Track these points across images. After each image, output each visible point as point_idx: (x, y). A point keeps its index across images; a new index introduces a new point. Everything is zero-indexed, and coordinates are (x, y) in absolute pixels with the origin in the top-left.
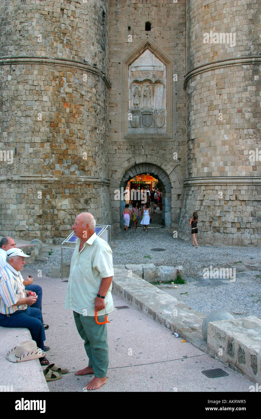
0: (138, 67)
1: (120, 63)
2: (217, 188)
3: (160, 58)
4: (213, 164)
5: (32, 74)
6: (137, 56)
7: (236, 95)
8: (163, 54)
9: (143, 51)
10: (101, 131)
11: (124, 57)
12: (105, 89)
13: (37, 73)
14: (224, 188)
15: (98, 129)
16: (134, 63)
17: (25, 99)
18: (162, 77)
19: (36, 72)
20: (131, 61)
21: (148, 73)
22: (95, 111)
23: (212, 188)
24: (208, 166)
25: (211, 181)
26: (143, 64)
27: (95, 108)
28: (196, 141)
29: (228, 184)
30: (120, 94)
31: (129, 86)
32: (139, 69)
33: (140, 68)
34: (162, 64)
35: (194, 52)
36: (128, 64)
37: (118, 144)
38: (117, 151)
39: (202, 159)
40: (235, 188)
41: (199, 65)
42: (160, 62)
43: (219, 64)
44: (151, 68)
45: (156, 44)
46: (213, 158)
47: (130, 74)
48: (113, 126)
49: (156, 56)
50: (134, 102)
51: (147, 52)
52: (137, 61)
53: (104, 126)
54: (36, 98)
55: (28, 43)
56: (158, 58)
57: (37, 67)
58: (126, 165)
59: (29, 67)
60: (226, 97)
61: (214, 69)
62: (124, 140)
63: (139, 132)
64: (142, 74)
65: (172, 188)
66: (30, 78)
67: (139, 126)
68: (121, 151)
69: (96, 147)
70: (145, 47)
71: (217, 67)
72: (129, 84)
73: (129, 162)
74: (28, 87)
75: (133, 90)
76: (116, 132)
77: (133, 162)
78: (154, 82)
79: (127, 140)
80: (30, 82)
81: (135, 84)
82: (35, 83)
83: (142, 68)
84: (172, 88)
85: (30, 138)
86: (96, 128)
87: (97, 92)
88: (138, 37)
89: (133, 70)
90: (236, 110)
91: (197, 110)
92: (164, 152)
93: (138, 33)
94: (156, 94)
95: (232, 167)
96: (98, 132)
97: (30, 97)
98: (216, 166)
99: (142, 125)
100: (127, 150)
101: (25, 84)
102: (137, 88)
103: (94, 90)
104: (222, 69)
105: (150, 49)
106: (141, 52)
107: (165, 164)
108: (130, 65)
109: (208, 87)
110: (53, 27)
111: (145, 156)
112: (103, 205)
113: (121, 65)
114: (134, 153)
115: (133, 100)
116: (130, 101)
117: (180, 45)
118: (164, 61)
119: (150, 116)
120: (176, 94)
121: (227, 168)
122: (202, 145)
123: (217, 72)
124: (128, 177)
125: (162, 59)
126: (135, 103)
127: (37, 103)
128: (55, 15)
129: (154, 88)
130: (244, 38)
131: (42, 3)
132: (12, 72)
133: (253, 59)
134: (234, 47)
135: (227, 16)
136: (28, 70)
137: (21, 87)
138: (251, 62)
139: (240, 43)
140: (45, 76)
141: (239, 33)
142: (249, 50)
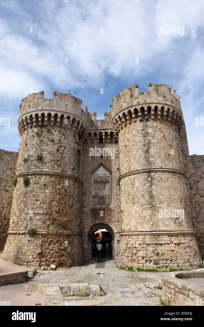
0: (97, 175)
1: (88, 173)
2: (134, 237)
3: (108, 170)
4: (131, 224)
5: (41, 180)
6: (96, 169)
7: (140, 188)
8: (109, 168)
10: (76, 207)
11: (90, 170)
12: (79, 186)
14: (137, 237)
15: (74, 206)
16: (95, 173)
17: (37, 192)
18: (109, 179)
19: (43, 179)
20: (94, 172)
21: (102, 177)
22: (73, 197)
23: (131, 237)
24: (129, 225)
25: (131, 233)
26: (99, 173)
27: (72, 196)
28: (123, 212)
29: (139, 235)
30: (88, 188)
31: (92, 184)
32: (97, 176)
34: (109, 173)
35: (121, 167)
36: (92, 173)
37: (86, 213)
38: (86, 217)
39: (126, 221)
40: (143, 237)
41: (124, 173)
42: (108, 172)
43: (131, 173)
44: (103, 175)
45: (105, 164)
46: (131, 220)
47: (93, 178)
48: (85, 204)
49: (106, 169)
51: (101, 168)
52: (96, 172)
53: (78, 205)
54: (42, 191)
56: (106, 170)
57: (44, 176)
58: (91, 224)
59: (40, 176)
60: (136, 189)
62: (90, 211)
63: (98, 207)
64: (99, 178)
65: (115, 237)
67: (98, 204)
68: (88, 217)
69: (73, 216)
70: (100, 165)
71: (131, 175)
72: (92, 183)
73: (92, 223)
74: (39, 186)
76: (85, 207)
77: (94, 223)
78: (104, 182)
79: (92, 211)
80: (40, 183)
81: (95, 183)
83: (99, 175)
84: (113, 185)
85: (38, 211)
86: (73, 206)
87: (74, 188)
88: (97, 160)
89: (95, 176)
90: (141, 196)
91: (123, 196)
92: (110, 217)
93: (97, 159)
94: (106, 188)
95: (141, 225)
96: (74, 208)
97: (40, 191)
98: (133, 225)
99: (99, 204)
100: (91, 216)
101: (38, 184)
102: (96, 185)
103: (72, 187)
104: (133, 176)
105: (103, 166)
106: (98, 168)
107: (110, 224)
108: (93, 174)
109: (127, 184)
110: (53, 158)
111: (100, 220)
112: (76, 247)
113: (88, 174)
114: (95, 218)
116: (93, 192)
117: (117, 164)
118: (109, 172)
119: (103, 199)
120: (116, 188)
121: (138, 226)
122: (126, 214)
123: (131, 177)
124: (92, 231)
125: (108, 171)
126: (96, 192)
127: (43, 194)
128: (54, 152)
129: (105, 185)
130: (143, 160)
131: (48, 147)
132: (32, 179)
133: (148, 170)
134: (138, 164)
135: (134, 150)
136: (40, 178)
137: (35, 186)
138: (147, 171)
139: (141, 163)
140: (48, 180)
141: (140, 158)
142: (145, 166)
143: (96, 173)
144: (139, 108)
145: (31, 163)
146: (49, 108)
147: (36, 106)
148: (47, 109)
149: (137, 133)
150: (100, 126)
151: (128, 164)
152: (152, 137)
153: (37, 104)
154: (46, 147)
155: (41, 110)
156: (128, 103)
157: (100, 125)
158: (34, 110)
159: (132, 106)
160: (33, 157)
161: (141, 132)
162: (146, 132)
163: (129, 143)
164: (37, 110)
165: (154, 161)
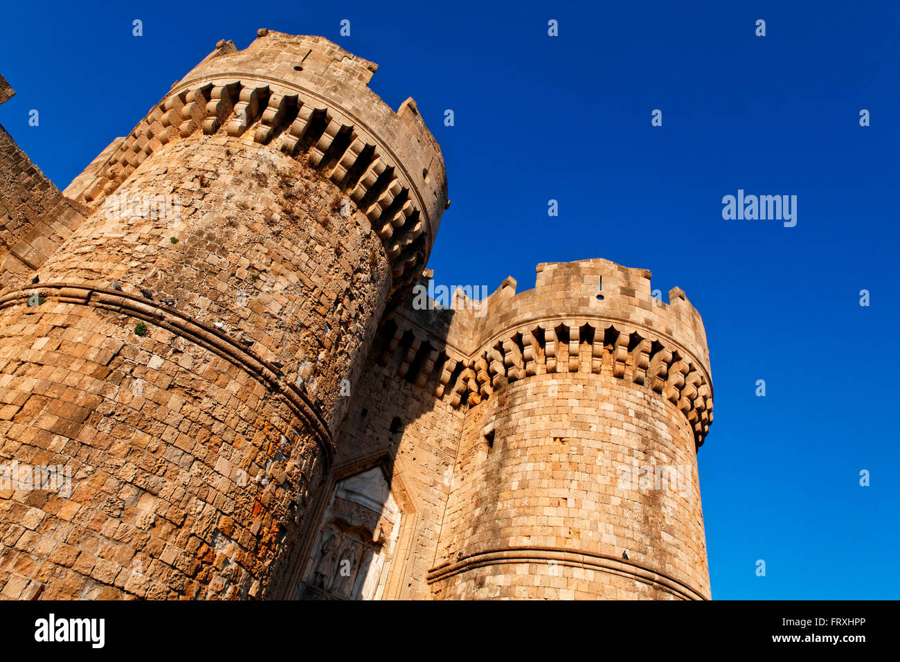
0: (353, 492)
3: (397, 496)
5: (223, 386)
6: (359, 470)
8: (407, 489)
9: (371, 466)
11: (337, 460)
13: (235, 391)
16: (347, 481)
18: (389, 536)
19: (234, 387)
20: (346, 475)
21: (369, 514)
26: (365, 492)
31: (322, 525)
32: (353, 498)
33: (358, 497)
34: (398, 509)
35: (511, 512)
36: (337, 478)
42: (395, 503)
44: (377, 507)
45: (401, 465)
47: (332, 500)
49: (391, 488)
50: (318, 566)
51: (379, 472)
52: (353, 479)
54: (201, 451)
55: (248, 314)
56: (392, 492)
57: (242, 376)
59: (224, 365)
61: (573, 566)
64: (357, 511)
66: (210, 392)
70: (378, 461)
71: (581, 565)
72: (324, 521)
74: (193, 410)
75: (325, 538)
78: (376, 538)
80: (207, 403)
81: (333, 527)
82: (218, 412)
83: (362, 500)
84: (404, 568)
88: (375, 436)
89: (342, 495)
93: (376, 429)
94: (367, 568)
97: (185, 442)
101: (190, 400)
102: (333, 536)
104: (590, 574)
105: (385, 468)
106: (368, 467)
108: (340, 481)
115: (317, 561)
116: (311, 562)
117: (439, 487)
118: (401, 504)
120: (409, 585)
123: (578, 573)
125: (400, 499)
126: (320, 570)
127: (196, 468)
128: (323, 299)
129: (366, 553)
130: (637, 526)
131: (311, 264)
132: (171, 352)
133: (657, 577)
134: (618, 535)
135: (604, 471)
136: (219, 372)
137: (175, 400)
138: (652, 580)
139: (629, 534)
140: (251, 409)
141: (627, 514)
142: (645, 553)
143: (351, 483)
144: (648, 338)
145: (200, 276)
146: (381, 132)
147: (335, 90)
148: (373, 127)
149: (622, 417)
150: (434, 323)
151: (562, 511)
152: (667, 455)
153: (340, 84)
154: (305, 257)
155: (350, 114)
156: (612, 304)
157: (434, 320)
158: (321, 93)
159: (628, 322)
160: (223, 259)
161: (635, 420)
162: (651, 429)
163: (581, 434)
164: (333, 103)
165: (674, 550)
